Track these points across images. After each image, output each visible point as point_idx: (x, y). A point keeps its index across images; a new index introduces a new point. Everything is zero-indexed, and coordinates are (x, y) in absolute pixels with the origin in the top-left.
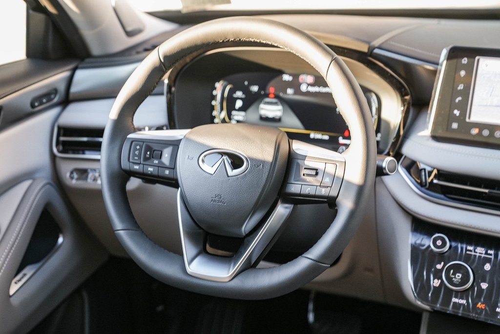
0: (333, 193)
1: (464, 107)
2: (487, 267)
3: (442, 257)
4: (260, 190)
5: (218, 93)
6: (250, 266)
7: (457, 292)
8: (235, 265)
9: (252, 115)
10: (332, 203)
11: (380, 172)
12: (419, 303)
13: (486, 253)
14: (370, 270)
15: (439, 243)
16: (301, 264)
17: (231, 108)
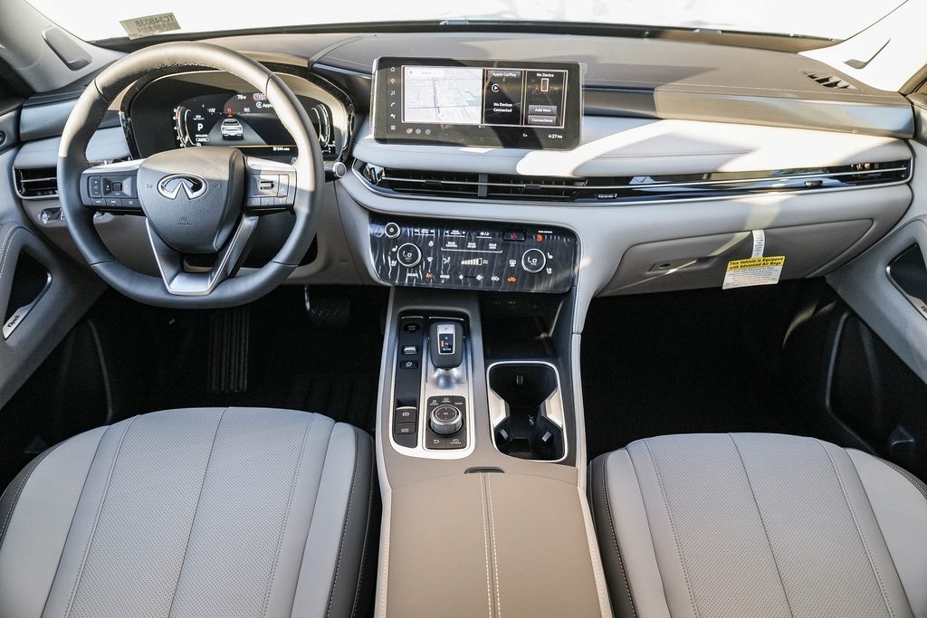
0: (290, 201)
1: (399, 110)
2: (431, 244)
3: (396, 242)
4: (222, 208)
5: (177, 117)
6: (229, 276)
7: (410, 268)
8: (212, 280)
9: (214, 136)
10: (290, 210)
11: (330, 177)
12: (382, 282)
13: (429, 233)
14: (345, 261)
15: (392, 230)
16: (272, 268)
17: (193, 132)
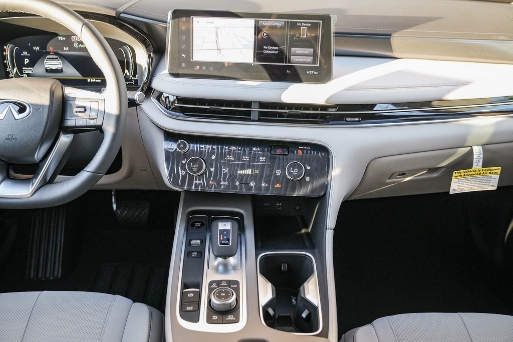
0: (99, 123)
2: (214, 157)
3: (185, 155)
4: (43, 128)
5: (7, 53)
6: (48, 182)
7: (196, 176)
8: (33, 185)
9: (38, 69)
10: (99, 129)
11: (132, 103)
12: (174, 188)
13: (212, 148)
14: (145, 170)
15: (182, 146)
16: (83, 176)
17: (21, 66)
